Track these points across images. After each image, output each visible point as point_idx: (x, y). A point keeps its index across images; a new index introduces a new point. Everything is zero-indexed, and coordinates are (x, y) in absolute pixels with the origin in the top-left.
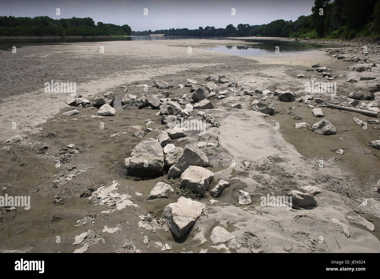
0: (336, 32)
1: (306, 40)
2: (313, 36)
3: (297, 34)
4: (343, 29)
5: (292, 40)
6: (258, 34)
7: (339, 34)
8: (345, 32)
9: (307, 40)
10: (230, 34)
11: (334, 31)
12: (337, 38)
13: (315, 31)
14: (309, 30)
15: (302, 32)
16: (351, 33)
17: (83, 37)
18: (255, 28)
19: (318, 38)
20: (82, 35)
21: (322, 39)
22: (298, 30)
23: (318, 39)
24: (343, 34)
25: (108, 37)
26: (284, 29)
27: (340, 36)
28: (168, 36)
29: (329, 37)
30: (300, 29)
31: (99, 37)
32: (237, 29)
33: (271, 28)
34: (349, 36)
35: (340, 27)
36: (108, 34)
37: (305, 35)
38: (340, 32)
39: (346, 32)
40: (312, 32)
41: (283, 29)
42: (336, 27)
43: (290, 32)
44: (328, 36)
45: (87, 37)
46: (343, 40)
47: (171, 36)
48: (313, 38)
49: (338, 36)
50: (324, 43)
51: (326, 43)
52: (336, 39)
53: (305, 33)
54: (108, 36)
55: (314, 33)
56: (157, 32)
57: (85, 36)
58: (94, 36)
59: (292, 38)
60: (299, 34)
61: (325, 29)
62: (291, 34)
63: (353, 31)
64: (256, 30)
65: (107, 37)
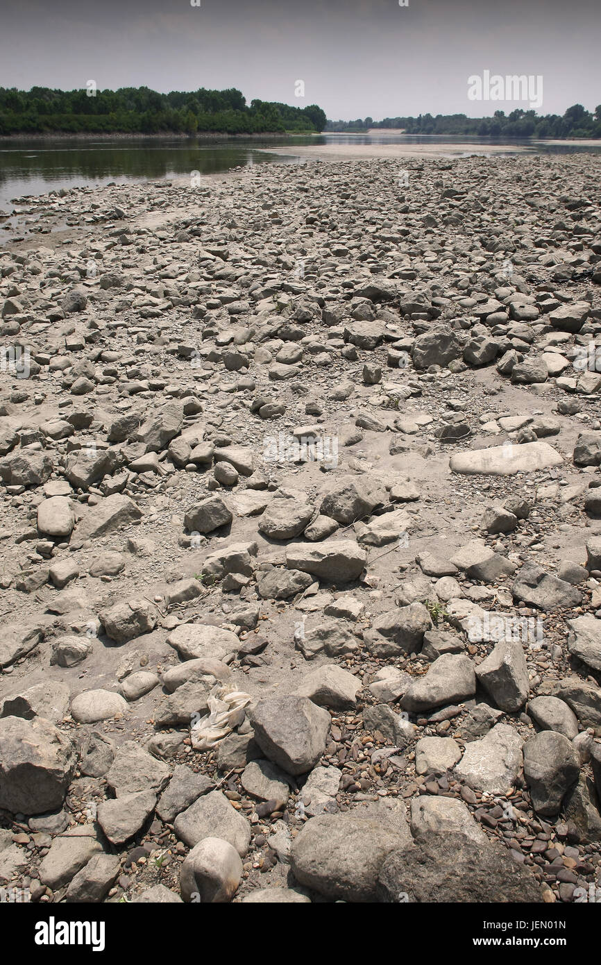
17: (230, 136)
20: (229, 132)
25: (280, 136)
32: (594, 118)
36: (280, 130)
45: (238, 136)
54: (281, 133)
56: (386, 124)
57: (234, 133)
58: (251, 134)
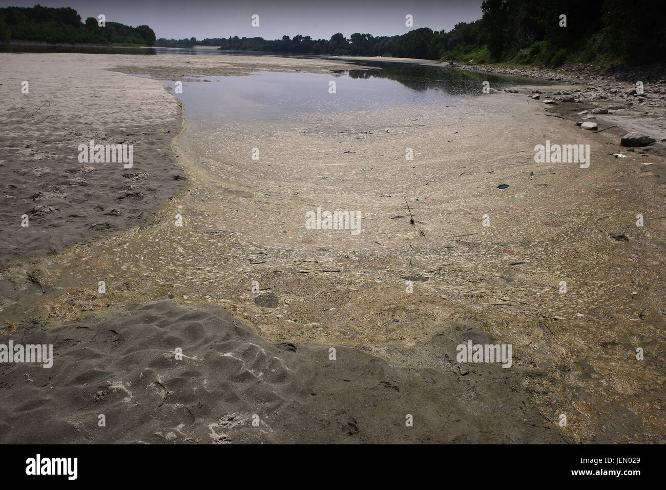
0: (525, 52)
1: (470, 65)
2: (481, 59)
3: (452, 54)
4: (539, 46)
5: (444, 64)
6: (386, 52)
7: (531, 57)
8: (543, 52)
9: (472, 65)
10: (337, 50)
11: (521, 50)
12: (528, 63)
13: (487, 49)
14: (475, 47)
15: (461, 51)
16: (558, 54)
17: (49, 45)
18: (381, 42)
19: (491, 63)
20: (48, 41)
21: (501, 65)
22: (455, 48)
23: (492, 65)
24: (540, 56)
26: (430, 44)
27: (534, 60)
28: (226, 49)
29: (514, 62)
30: (458, 45)
31: (83, 46)
32: (350, 42)
33: (408, 43)
34: (552, 61)
35: (534, 43)
36: (103, 42)
37: (468, 56)
38: (533, 53)
39: (546, 52)
40: (479, 51)
41: (428, 46)
42: (525, 42)
43: (441, 50)
44: (511, 59)
46: (541, 68)
47: (232, 51)
48: (482, 62)
49: (530, 60)
50: (506, 73)
51: (509, 73)
52: (526, 65)
53: (467, 52)
54: (103, 44)
55: (484, 52)
56: (207, 42)
57: (54, 42)
58: (72, 43)
59: (444, 61)
60: (456, 55)
61: (505, 45)
62: (442, 53)
63: (562, 51)
64: (383, 45)
65: (101, 47)
